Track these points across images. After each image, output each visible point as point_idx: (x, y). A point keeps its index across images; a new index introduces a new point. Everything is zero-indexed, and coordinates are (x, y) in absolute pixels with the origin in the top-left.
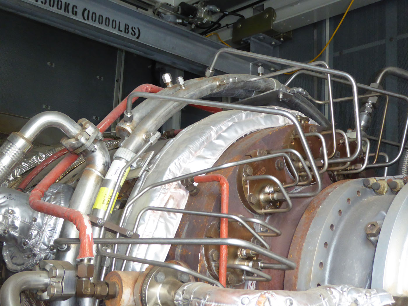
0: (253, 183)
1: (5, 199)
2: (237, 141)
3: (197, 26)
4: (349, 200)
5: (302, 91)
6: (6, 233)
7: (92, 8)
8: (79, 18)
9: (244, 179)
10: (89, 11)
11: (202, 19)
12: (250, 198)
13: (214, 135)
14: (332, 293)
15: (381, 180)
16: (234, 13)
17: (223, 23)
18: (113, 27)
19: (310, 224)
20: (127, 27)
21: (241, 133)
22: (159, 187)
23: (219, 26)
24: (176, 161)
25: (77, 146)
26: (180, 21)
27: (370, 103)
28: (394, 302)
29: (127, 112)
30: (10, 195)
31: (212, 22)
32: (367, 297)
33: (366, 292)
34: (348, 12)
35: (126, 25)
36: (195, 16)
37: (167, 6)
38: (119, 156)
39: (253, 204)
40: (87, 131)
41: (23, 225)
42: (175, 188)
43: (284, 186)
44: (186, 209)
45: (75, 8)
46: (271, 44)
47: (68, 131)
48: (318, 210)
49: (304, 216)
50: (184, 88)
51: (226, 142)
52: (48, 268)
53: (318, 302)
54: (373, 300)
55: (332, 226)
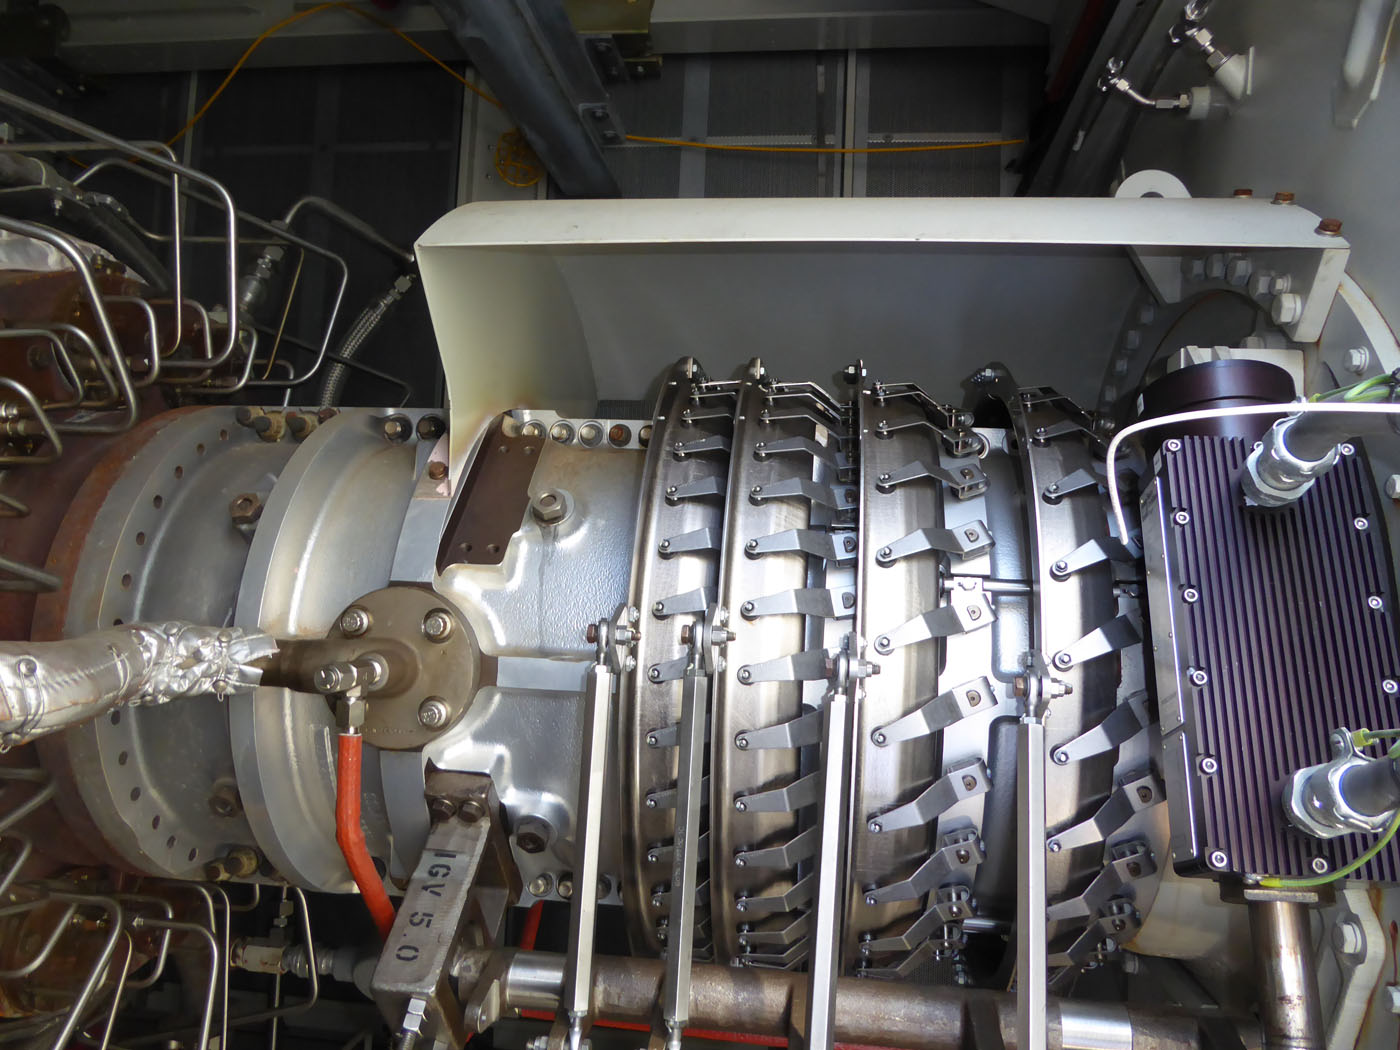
4: (201, 447)
5: (112, 203)
14: (142, 640)
15: (273, 412)
19: (106, 494)
27: (267, 260)
28: (276, 651)
32: (223, 645)
33: (221, 634)
43: (45, 407)
48: (128, 464)
53: (102, 664)
54: (235, 649)
55: (158, 499)
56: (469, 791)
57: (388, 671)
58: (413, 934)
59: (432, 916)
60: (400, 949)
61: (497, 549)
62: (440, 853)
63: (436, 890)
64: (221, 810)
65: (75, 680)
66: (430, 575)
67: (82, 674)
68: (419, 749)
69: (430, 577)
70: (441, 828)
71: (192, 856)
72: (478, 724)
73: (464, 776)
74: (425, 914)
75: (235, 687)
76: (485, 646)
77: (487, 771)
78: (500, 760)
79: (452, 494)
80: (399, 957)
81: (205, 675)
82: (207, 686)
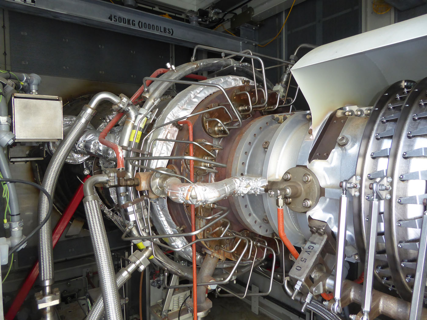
0: (210, 122)
1: (93, 136)
2: (205, 98)
3: (209, 22)
4: (261, 128)
5: (247, 64)
6: (96, 153)
7: (144, 20)
8: (136, 28)
9: (204, 120)
10: (142, 23)
11: (212, 18)
12: (208, 130)
13: (192, 96)
14: (236, 181)
15: (281, 115)
16: (231, 12)
17: (226, 18)
18: (157, 30)
19: (239, 143)
20: (165, 29)
21: (208, 93)
22: (163, 127)
23: (224, 21)
24: (171, 113)
25: (119, 109)
26: (201, 20)
28: (267, 184)
29: (145, 88)
30: (96, 134)
31: (219, 18)
32: (255, 182)
33: (255, 179)
34: (293, 7)
35: (164, 28)
36: (207, 16)
37: (192, 11)
38: (140, 113)
39: (211, 133)
40: (123, 101)
41: (104, 149)
42: (171, 127)
43: (224, 123)
44: (176, 139)
45: (133, 21)
46: (252, 29)
47: (113, 101)
48: (244, 134)
49: (237, 138)
50: (175, 71)
51: (198, 100)
52: (107, 173)
53: (221, 188)
54: (258, 183)
55: (250, 143)
56: (320, 226)
57: (291, 191)
58: (301, 264)
59: (306, 260)
60: (297, 267)
61: (327, 155)
62: (312, 243)
63: (309, 253)
64: (265, 221)
65: (214, 192)
66: (307, 164)
67: (216, 191)
68: (305, 213)
69: (306, 164)
70: (314, 235)
71: (267, 231)
72: (324, 206)
73: (319, 221)
74: (305, 259)
75: (259, 193)
76: (322, 184)
77: (326, 221)
78: (330, 219)
79: (314, 139)
80: (296, 269)
81: (251, 189)
82: (253, 192)
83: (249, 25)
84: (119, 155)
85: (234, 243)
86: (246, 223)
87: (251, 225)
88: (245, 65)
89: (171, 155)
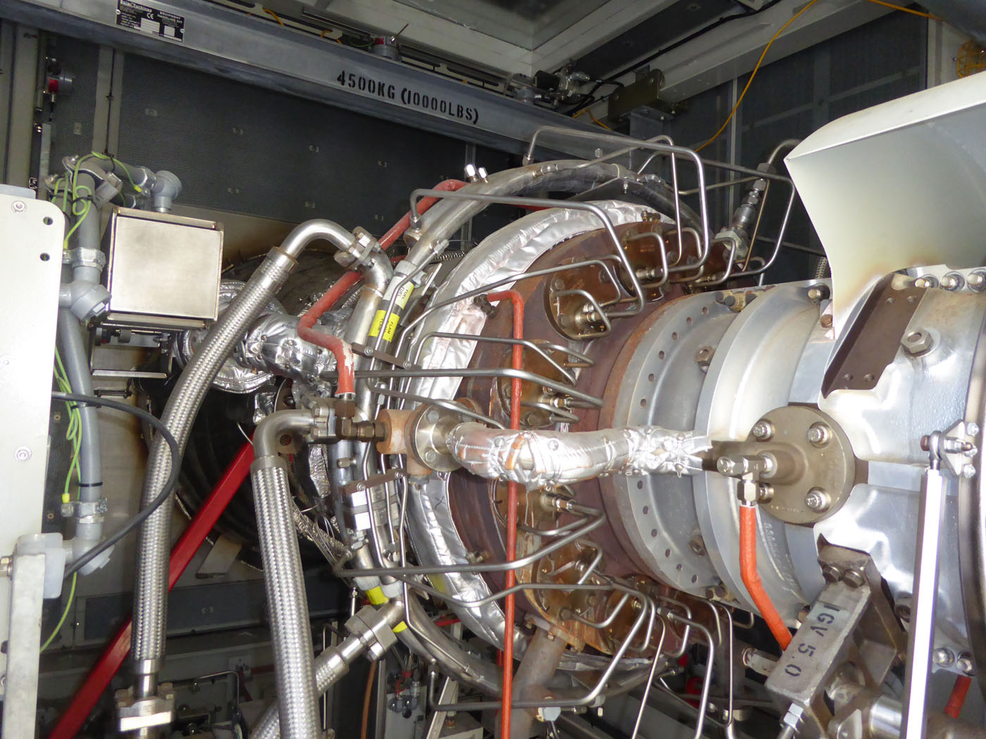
0: (565, 300)
1: (284, 328)
2: (554, 246)
3: (560, 101)
4: (689, 319)
5: (655, 178)
6: (288, 368)
7: (413, 87)
8: (397, 102)
9: (551, 296)
10: (410, 92)
11: (567, 92)
12: (560, 320)
13: (523, 240)
14: (630, 435)
15: (739, 292)
16: (611, 81)
17: (597, 95)
18: (441, 111)
19: (634, 352)
20: (460, 109)
21: (559, 236)
22: (449, 307)
23: (593, 100)
24: (471, 275)
25: (349, 261)
26: (540, 96)
27: (756, 192)
28: (711, 447)
29: (413, 217)
30: (290, 323)
31: (582, 95)
32: (679, 442)
33: (679, 435)
34: (759, 69)
35: (458, 106)
36: (556, 89)
37: (521, 77)
38: (400, 271)
39: (564, 327)
40: (360, 241)
41: (306, 358)
42: (468, 309)
43: (602, 305)
44: (481, 335)
45: (391, 89)
46: (659, 119)
47: (338, 243)
48: (647, 332)
49: (629, 341)
50: (486, 181)
51: (538, 251)
52: (311, 406)
53: (596, 446)
54: (686, 444)
55: (662, 353)
56: (849, 563)
57: (776, 465)
58: (799, 658)
59: (814, 649)
60: (788, 666)
61: (873, 378)
62: (828, 606)
63: (821, 631)
64: (696, 550)
65: (578, 454)
66: (818, 398)
67: (583, 451)
68: (811, 525)
69: (816, 399)
70: (832, 587)
71: (694, 580)
72: (860, 512)
73: (849, 551)
74: (809, 647)
75: (689, 470)
76: (860, 452)
77: (868, 551)
78: (879, 545)
79: (837, 337)
80: (787, 672)
81: (668, 460)
82: (671, 467)
83: (652, 109)
84: (344, 364)
85: (608, 606)
86: (643, 556)
87: (655, 557)
88: (651, 181)
89: (468, 367)
